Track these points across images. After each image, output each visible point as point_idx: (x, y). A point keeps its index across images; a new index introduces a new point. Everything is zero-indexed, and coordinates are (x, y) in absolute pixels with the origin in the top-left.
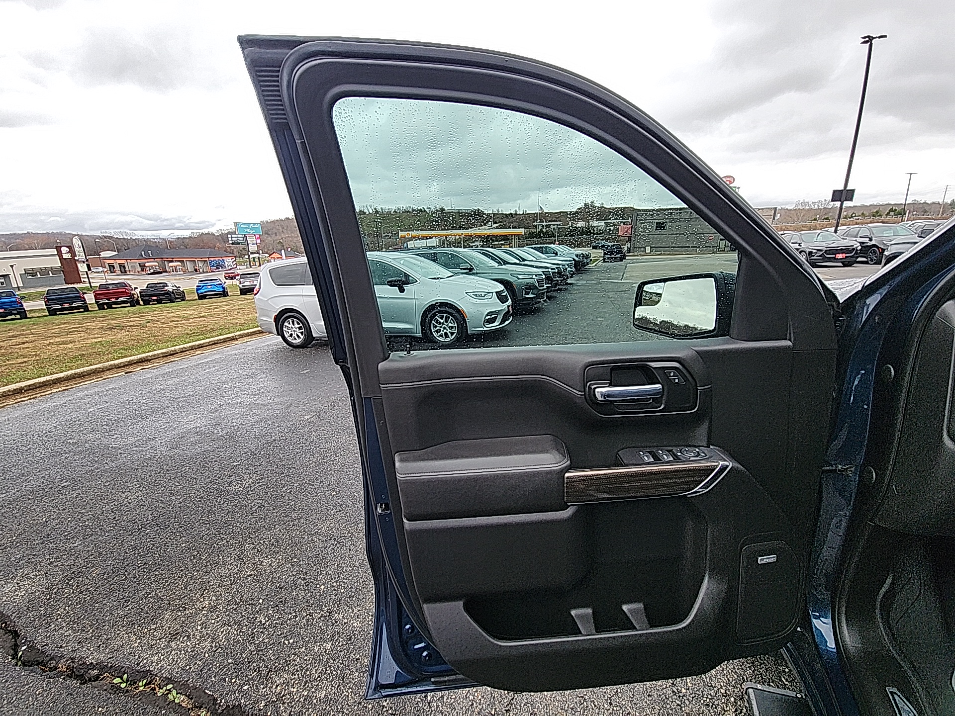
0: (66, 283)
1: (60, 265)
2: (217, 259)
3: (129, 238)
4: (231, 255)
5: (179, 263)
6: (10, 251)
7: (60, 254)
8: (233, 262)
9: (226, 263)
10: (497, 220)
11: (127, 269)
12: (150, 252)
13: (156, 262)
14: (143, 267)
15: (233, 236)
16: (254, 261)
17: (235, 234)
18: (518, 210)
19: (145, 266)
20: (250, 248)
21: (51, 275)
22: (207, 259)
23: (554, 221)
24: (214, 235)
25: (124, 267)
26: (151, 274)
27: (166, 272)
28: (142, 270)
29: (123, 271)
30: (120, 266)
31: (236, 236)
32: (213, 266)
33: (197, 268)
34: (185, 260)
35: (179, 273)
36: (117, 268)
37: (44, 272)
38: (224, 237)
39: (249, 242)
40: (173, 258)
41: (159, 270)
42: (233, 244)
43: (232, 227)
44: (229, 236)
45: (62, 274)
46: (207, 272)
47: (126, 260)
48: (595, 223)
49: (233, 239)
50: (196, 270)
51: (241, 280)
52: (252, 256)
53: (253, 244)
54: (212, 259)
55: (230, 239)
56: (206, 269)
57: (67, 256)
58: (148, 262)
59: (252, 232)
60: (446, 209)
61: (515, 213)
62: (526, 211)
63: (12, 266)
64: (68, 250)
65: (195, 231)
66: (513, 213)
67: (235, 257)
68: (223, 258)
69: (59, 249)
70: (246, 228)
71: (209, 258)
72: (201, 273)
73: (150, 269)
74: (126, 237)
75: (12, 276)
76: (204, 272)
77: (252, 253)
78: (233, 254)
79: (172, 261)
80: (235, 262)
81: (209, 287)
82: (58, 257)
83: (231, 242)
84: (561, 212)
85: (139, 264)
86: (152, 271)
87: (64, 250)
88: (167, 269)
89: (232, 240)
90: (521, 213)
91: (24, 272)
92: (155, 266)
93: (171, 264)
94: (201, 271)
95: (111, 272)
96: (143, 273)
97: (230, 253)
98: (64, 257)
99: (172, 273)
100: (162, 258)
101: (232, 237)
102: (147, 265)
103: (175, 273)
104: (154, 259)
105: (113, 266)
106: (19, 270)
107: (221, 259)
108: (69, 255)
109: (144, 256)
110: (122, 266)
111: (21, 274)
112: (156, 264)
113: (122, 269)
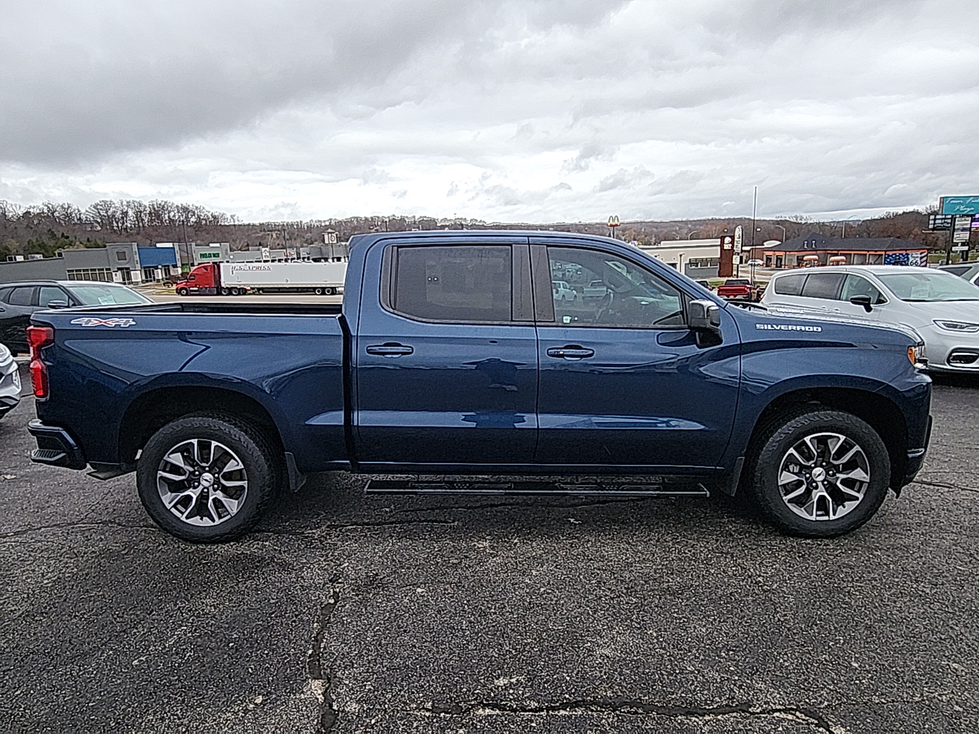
0: (719, 276)
1: (719, 256)
2: (897, 253)
3: (804, 222)
6: (691, 239)
7: (722, 244)
8: (921, 258)
9: (911, 259)
11: (783, 263)
12: (814, 242)
13: (818, 254)
15: (938, 217)
17: (941, 214)
19: (802, 260)
20: (956, 236)
21: (709, 266)
22: (883, 253)
25: (781, 260)
28: (799, 265)
29: (779, 265)
30: (777, 258)
31: (941, 217)
32: (890, 263)
34: (853, 253)
36: (774, 261)
37: (704, 262)
38: (922, 220)
39: (959, 227)
40: (839, 251)
42: (934, 229)
44: (932, 217)
45: (718, 266)
47: (786, 252)
49: (937, 221)
52: (954, 248)
53: (964, 230)
54: (891, 253)
55: (932, 222)
57: (726, 247)
59: (968, 210)
63: (681, 256)
64: (730, 240)
67: (929, 249)
68: (908, 252)
69: (723, 239)
70: (960, 204)
71: (886, 251)
73: (807, 264)
75: (678, 266)
77: (956, 244)
78: (926, 244)
80: (925, 259)
82: (719, 248)
83: (931, 226)
85: (798, 257)
87: (728, 240)
88: (827, 265)
89: (934, 224)
91: (688, 262)
92: (815, 260)
93: (833, 258)
97: (921, 244)
98: (725, 248)
101: (935, 219)
102: (805, 258)
104: (816, 251)
105: (771, 259)
106: (685, 260)
107: (904, 253)
108: (730, 245)
109: (805, 247)
110: (779, 259)
111: (686, 264)
112: (816, 257)
113: (779, 262)
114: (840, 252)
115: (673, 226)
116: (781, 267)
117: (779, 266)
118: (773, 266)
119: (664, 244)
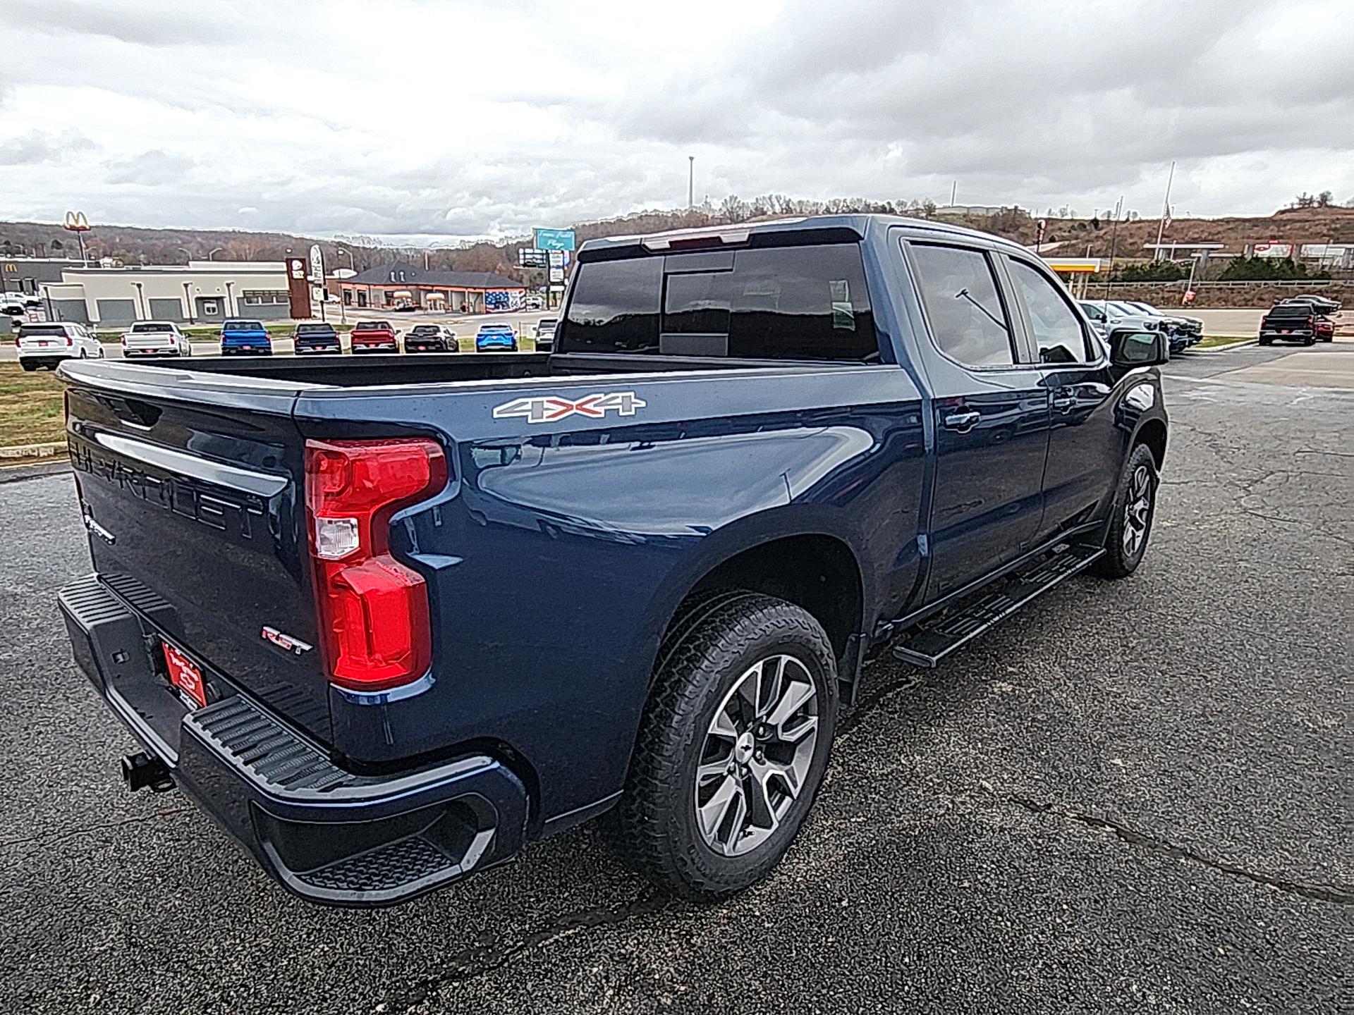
0: (293, 317)
1: (287, 288)
2: (497, 291)
3: (372, 247)
4: (520, 285)
5: (441, 296)
6: (213, 260)
7: (289, 271)
8: (521, 298)
9: (511, 299)
10: (1057, 234)
11: (368, 301)
12: (402, 273)
13: (410, 291)
14: (389, 297)
15: (528, 251)
16: (554, 298)
17: (532, 248)
18: (1114, 212)
19: (392, 297)
20: (552, 274)
21: (275, 303)
22: (483, 291)
23: (1205, 241)
24: (494, 246)
25: (364, 297)
26: (400, 310)
27: (420, 308)
28: (388, 304)
30: (359, 294)
31: (531, 251)
32: (490, 303)
33: (466, 305)
34: (449, 289)
35: (439, 311)
36: (355, 298)
37: (267, 296)
38: (510, 252)
39: (552, 264)
40: (433, 286)
41: (411, 305)
42: (525, 265)
43: (528, 235)
44: (521, 251)
45: (289, 303)
46: (480, 313)
47: (369, 285)
48: (1313, 250)
49: (527, 256)
50: (463, 309)
51: (541, 330)
52: (553, 288)
53: (558, 267)
54: (490, 291)
55: (522, 257)
56: (480, 307)
57: (298, 275)
58: (398, 290)
59: (559, 245)
60: (938, 206)
61: (1105, 218)
62: (1135, 214)
63: (227, 285)
64: (301, 265)
65: (466, 238)
66: (1099, 218)
67: (526, 288)
68: (508, 291)
69: (289, 262)
70: (550, 238)
71: (485, 289)
72: (470, 314)
73: (398, 303)
74: (368, 246)
75: (226, 301)
76: (475, 313)
77: (554, 284)
78: (521, 282)
79: (431, 291)
80: (524, 299)
81: (495, 337)
82: (286, 276)
83: (522, 262)
84: (1228, 221)
85: (386, 292)
86: (401, 306)
87: (296, 265)
88: (423, 305)
89: (525, 259)
90: (1123, 219)
91: (242, 295)
92: (407, 298)
93: (430, 296)
94: (471, 310)
95: (346, 304)
96: (389, 308)
97: (517, 282)
98: (295, 277)
99: (429, 311)
100: (417, 285)
101: (524, 254)
102: (396, 294)
103: (433, 311)
104: (407, 285)
105: (350, 295)
106: (236, 292)
107: (504, 291)
108: (302, 273)
109: (393, 279)
110: (362, 295)
111: (238, 298)
112: (408, 294)
113: (362, 300)
114: (435, 288)
115: (171, 238)
116: (365, 305)
117: (362, 304)
118: (356, 305)
119: (195, 266)
